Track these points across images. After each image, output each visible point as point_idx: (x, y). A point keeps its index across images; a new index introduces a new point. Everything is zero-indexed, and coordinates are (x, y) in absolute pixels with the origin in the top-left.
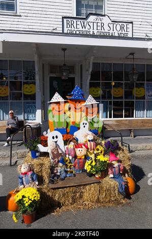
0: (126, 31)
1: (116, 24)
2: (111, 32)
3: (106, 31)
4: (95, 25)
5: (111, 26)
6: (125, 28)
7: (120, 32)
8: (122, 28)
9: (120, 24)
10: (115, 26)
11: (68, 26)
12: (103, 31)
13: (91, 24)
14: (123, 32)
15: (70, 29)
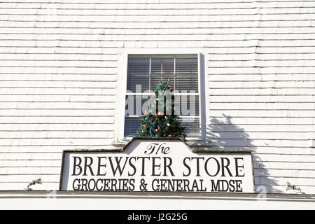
0: (234, 173)
1: (206, 157)
2: (192, 178)
3: (179, 176)
4: (148, 163)
5: (193, 164)
6: (232, 167)
7: (219, 177)
8: (222, 167)
9: (218, 157)
10: (202, 163)
11: (77, 171)
12: (169, 177)
13: (138, 164)
14: (228, 178)
15: (81, 177)
